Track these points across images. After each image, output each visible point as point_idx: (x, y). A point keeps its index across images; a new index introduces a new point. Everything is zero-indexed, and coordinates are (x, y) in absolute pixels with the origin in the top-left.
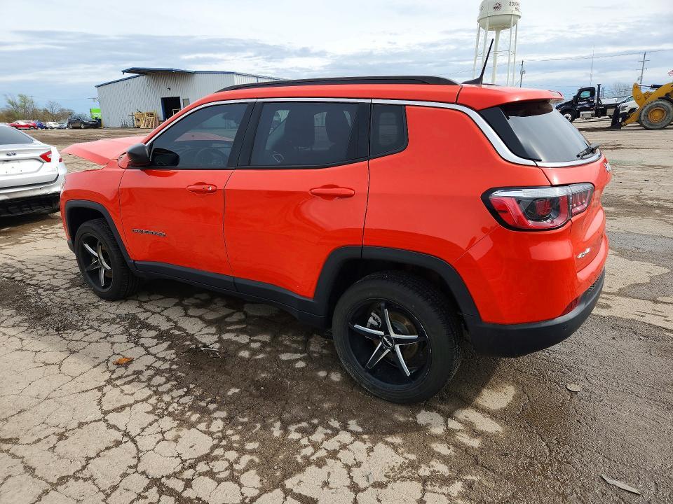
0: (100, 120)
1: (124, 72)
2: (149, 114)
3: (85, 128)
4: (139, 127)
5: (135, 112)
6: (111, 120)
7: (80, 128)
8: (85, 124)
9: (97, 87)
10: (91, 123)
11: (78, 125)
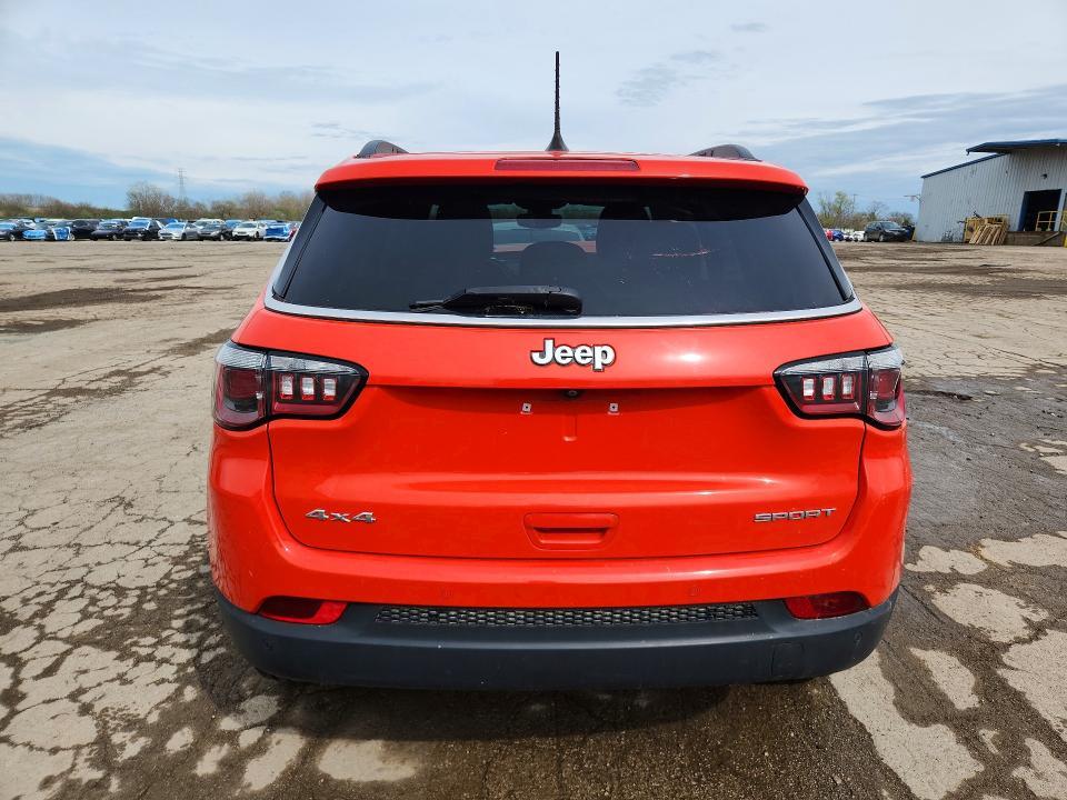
0: (912, 230)
1: (969, 151)
2: (991, 221)
3: (884, 241)
4: (967, 242)
5: (971, 216)
6: (928, 231)
7: (877, 241)
8: (886, 235)
9: (924, 177)
10: (896, 233)
11: (876, 236)
